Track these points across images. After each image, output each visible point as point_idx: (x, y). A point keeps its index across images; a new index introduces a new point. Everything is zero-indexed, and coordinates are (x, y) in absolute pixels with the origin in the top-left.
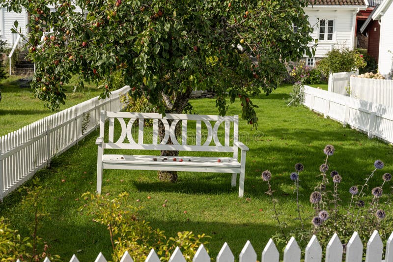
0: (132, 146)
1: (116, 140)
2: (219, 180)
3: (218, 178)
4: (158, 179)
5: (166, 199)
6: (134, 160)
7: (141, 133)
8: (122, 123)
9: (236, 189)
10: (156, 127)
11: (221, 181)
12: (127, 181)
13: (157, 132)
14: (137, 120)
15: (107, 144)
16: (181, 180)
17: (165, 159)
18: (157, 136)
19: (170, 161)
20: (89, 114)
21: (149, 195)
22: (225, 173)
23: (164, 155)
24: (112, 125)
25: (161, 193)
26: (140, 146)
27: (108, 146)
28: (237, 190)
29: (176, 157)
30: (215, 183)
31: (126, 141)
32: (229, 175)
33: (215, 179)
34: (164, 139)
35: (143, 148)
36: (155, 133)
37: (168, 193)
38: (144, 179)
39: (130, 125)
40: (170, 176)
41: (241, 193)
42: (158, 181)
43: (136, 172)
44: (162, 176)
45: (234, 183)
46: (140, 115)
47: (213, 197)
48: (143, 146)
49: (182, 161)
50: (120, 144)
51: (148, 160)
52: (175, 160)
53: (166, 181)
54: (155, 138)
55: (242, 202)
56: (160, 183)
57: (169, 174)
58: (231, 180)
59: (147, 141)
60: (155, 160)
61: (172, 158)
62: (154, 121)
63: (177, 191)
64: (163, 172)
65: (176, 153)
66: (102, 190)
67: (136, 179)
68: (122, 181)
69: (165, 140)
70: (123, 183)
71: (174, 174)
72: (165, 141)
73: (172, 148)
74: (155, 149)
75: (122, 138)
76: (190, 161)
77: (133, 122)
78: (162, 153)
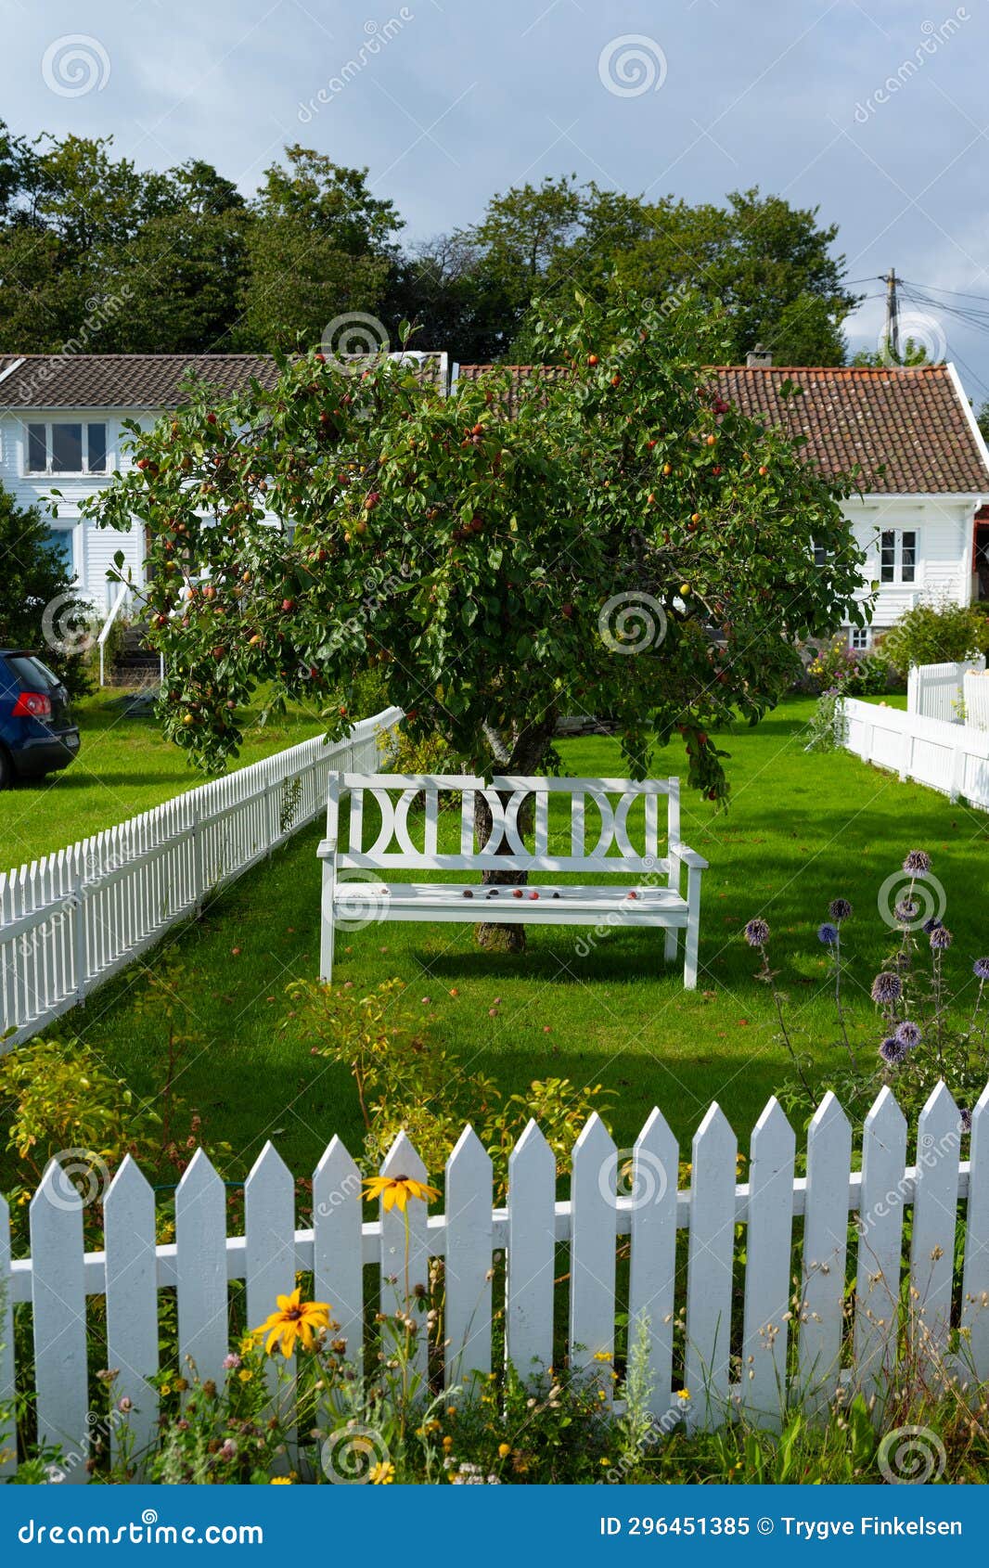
0: (409, 859)
1: (368, 843)
2: (633, 946)
3: (630, 941)
4: (477, 944)
5: (496, 996)
6: (415, 895)
7: (431, 828)
8: (384, 802)
9: (677, 969)
10: (468, 811)
11: (638, 948)
12: (396, 950)
13: (472, 824)
14: (421, 795)
15: (345, 857)
16: (534, 947)
17: (495, 892)
18: (471, 835)
19: (506, 896)
20: (298, 781)
21: (451, 987)
22: (647, 928)
23: (490, 883)
24: (357, 808)
25: (483, 980)
26: (429, 859)
27: (347, 862)
28: (681, 971)
29: (521, 888)
30: (623, 952)
31: (394, 847)
32: (657, 932)
33: (622, 942)
34: (490, 842)
35: (436, 866)
36: (468, 827)
37: (502, 981)
38: (443, 946)
39: (404, 806)
40: (506, 935)
41: (690, 977)
42: (477, 949)
43: (420, 927)
44: (486, 938)
45: (671, 952)
46: (427, 780)
47: (617, 988)
48: (437, 860)
49: (536, 897)
50: (378, 856)
51: (449, 895)
52: (519, 895)
53: (497, 949)
54: (468, 840)
55: (692, 1001)
56: (482, 955)
57: (503, 932)
58: (662, 945)
59: (449, 845)
60: (468, 895)
61: (512, 889)
62: (464, 796)
63: (524, 976)
64: (490, 926)
65: (518, 878)
66: (334, 974)
67: (421, 946)
68: (384, 949)
69: (493, 843)
70: (389, 955)
71: (516, 929)
72: (491, 848)
73: (509, 864)
74: (469, 867)
75: (383, 840)
76: (556, 896)
77: (411, 799)
78: (486, 879)
